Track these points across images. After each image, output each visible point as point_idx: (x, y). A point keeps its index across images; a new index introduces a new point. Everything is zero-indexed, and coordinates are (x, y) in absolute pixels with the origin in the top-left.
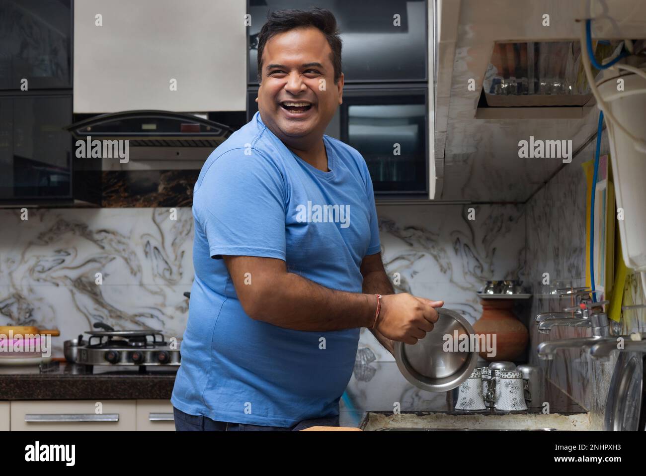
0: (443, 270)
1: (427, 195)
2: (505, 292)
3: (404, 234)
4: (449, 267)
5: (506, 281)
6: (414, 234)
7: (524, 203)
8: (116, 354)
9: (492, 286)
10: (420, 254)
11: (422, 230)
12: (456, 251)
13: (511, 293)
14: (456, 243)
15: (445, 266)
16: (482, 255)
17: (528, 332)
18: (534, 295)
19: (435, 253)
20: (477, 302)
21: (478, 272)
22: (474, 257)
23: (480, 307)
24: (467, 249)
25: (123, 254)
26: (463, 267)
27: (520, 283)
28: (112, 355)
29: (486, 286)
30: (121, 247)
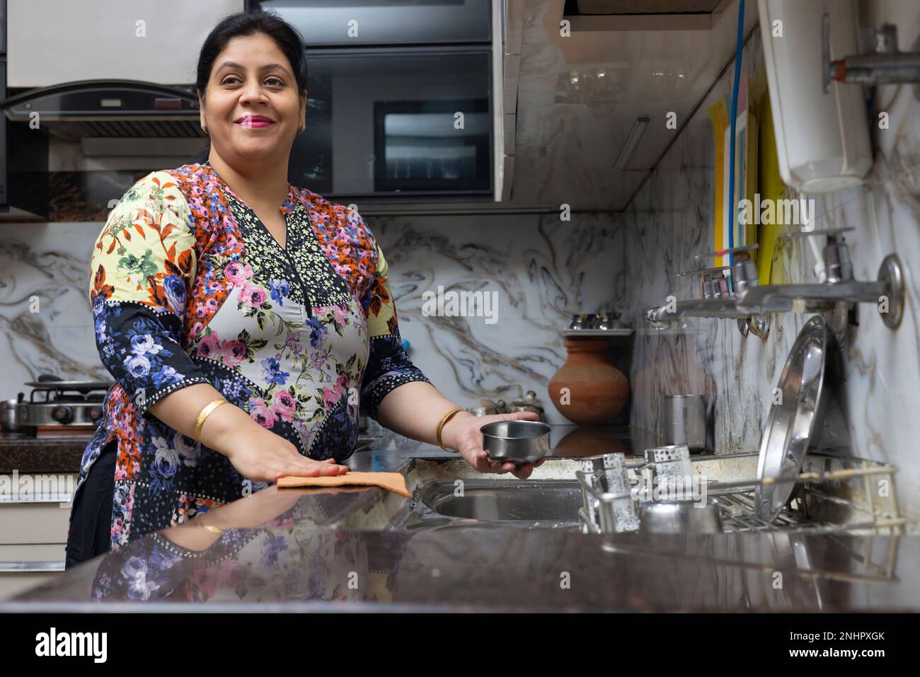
0: (514, 303)
1: (492, 195)
2: (598, 327)
3: (461, 254)
4: (522, 299)
5: (599, 315)
6: (474, 255)
7: (622, 211)
8: (67, 411)
9: (580, 321)
10: (482, 281)
11: (485, 249)
12: (531, 276)
13: (605, 329)
14: (531, 266)
15: (516, 297)
16: (566, 282)
17: (629, 383)
18: (638, 330)
19: (503, 280)
20: (559, 345)
21: (561, 304)
22: (555, 284)
23: (563, 352)
24: (545, 274)
25: (79, 284)
26: (541, 297)
27: (617, 316)
28: (62, 411)
29: (571, 322)
30: (76, 275)
